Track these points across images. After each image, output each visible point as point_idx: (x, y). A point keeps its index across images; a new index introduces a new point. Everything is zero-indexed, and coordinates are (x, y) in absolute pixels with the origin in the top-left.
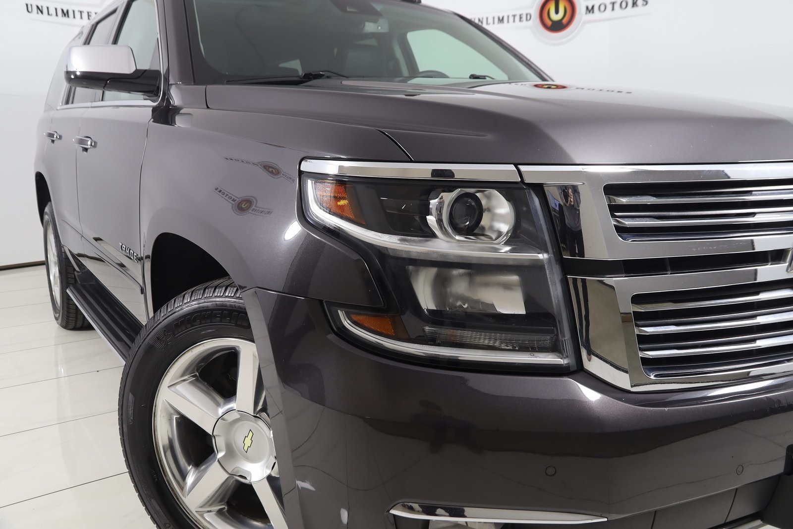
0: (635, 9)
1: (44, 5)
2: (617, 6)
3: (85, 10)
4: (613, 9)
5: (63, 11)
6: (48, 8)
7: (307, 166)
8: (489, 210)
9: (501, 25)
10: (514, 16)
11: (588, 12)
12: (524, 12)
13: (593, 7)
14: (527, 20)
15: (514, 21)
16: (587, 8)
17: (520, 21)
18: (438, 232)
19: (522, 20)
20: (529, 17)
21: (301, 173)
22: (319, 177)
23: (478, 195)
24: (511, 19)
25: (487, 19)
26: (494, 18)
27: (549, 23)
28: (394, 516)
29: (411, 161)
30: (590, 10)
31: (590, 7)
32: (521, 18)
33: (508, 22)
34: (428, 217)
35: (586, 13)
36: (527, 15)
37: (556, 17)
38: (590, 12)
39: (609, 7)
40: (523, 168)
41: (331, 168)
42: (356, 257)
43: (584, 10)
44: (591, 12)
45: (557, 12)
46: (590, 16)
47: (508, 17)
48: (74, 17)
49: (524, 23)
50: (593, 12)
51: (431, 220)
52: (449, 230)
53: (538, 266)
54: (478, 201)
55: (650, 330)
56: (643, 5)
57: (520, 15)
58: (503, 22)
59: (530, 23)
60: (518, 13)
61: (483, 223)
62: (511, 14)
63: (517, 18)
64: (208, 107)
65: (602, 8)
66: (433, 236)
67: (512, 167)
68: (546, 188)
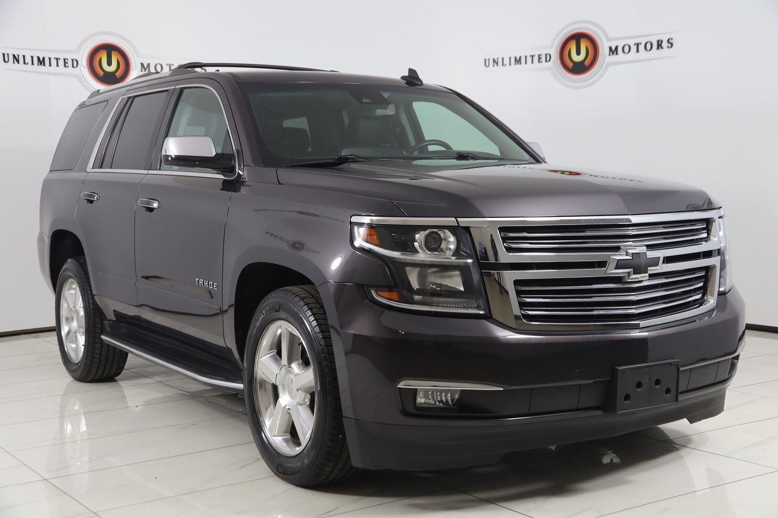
0: (660, 50)
1: (20, 53)
2: (641, 47)
3: (62, 56)
4: (638, 51)
5: (39, 58)
6: (24, 56)
7: (355, 219)
8: (445, 240)
9: (518, 66)
10: (532, 56)
11: (611, 53)
12: (543, 53)
13: (616, 48)
14: (546, 61)
15: (532, 62)
16: (610, 48)
17: (539, 62)
18: (419, 250)
19: (541, 61)
20: (548, 58)
21: (351, 223)
22: (361, 225)
23: (439, 232)
24: (529, 59)
25: (503, 59)
26: (510, 58)
27: (571, 65)
28: (399, 388)
29: (407, 217)
30: (613, 51)
31: (613, 49)
32: (539, 58)
33: (526, 63)
34: (415, 243)
35: (610, 55)
36: (546, 55)
37: (577, 58)
38: (613, 54)
39: (634, 48)
40: (459, 219)
41: (367, 220)
42: (381, 263)
43: (607, 51)
44: (615, 53)
45: (578, 53)
46: (614, 58)
47: (526, 57)
48: (50, 65)
49: (544, 64)
50: (617, 54)
51: (416, 244)
52: (425, 249)
53: (467, 266)
54: (439, 235)
55: (528, 300)
56: (668, 47)
57: (539, 56)
58: (520, 64)
59: (550, 64)
60: (536, 54)
61: (442, 246)
62: (529, 54)
63: (536, 59)
64: (280, 184)
65: (627, 49)
66: (418, 252)
67: (454, 219)
68: (471, 229)
